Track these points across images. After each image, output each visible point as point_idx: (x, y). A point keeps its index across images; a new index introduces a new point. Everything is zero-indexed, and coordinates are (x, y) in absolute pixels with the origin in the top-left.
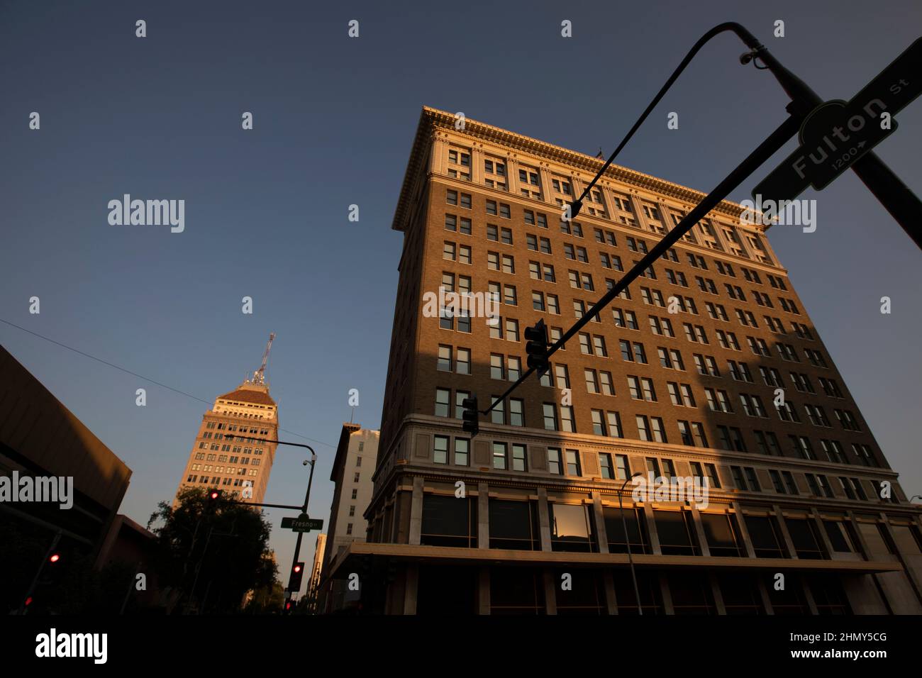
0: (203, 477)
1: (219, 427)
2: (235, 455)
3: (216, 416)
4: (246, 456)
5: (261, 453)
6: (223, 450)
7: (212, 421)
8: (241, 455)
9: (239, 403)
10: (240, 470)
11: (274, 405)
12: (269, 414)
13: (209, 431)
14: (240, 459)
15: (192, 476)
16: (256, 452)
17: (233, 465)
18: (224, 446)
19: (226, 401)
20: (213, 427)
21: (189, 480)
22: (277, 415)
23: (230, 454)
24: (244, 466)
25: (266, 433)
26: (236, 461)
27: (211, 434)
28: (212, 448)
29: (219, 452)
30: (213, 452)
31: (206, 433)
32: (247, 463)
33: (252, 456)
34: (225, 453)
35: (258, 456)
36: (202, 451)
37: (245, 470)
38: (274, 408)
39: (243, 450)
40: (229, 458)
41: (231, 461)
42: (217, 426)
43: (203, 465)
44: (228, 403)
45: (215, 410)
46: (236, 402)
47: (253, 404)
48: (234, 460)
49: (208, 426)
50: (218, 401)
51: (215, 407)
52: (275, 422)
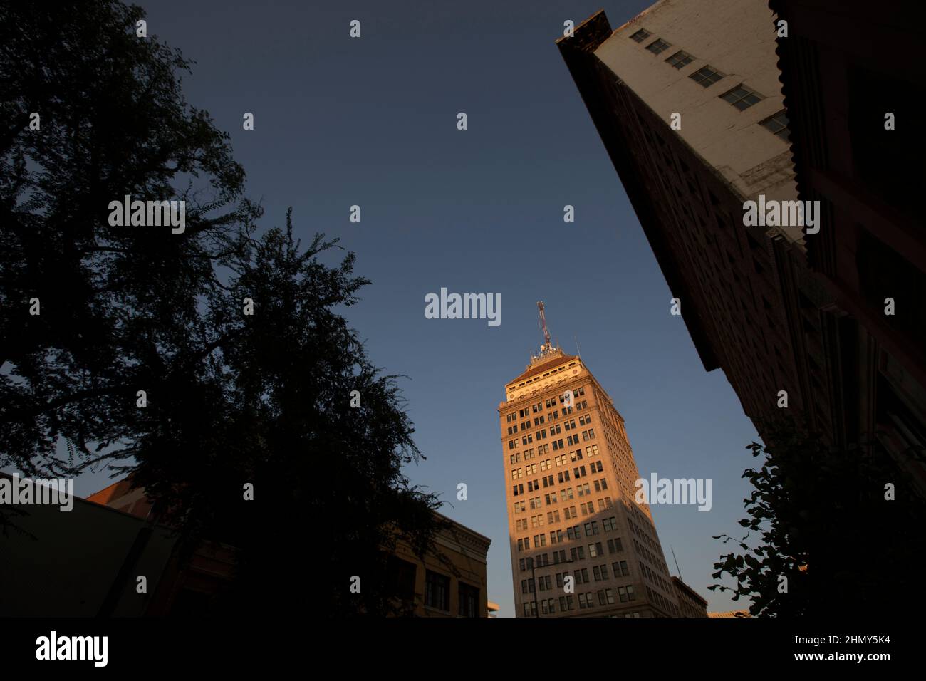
0: (530, 483)
1: (522, 415)
2: (556, 438)
3: (514, 405)
4: (571, 433)
5: (589, 421)
6: (538, 438)
7: (510, 412)
8: (564, 435)
9: (532, 378)
10: (573, 455)
11: (574, 358)
12: (575, 371)
13: (512, 425)
14: (565, 441)
15: (515, 487)
16: (582, 423)
17: (560, 452)
18: (538, 434)
19: (517, 385)
20: (514, 418)
21: (516, 493)
22: (583, 365)
23: (550, 439)
24: (576, 447)
25: (582, 393)
26: (561, 445)
27: (515, 427)
28: (525, 442)
29: (536, 444)
30: (528, 447)
31: (510, 429)
32: (577, 441)
33: (579, 430)
34: (542, 442)
35: (587, 427)
36: (514, 451)
37: (579, 452)
38: (577, 362)
39: (562, 427)
40: (551, 446)
41: (555, 448)
42: (518, 414)
43: (523, 467)
44: (520, 385)
45: (509, 399)
46: (528, 380)
47: (550, 371)
48: (558, 445)
49: (509, 420)
50: (508, 390)
51: (508, 396)
52: (585, 374)
